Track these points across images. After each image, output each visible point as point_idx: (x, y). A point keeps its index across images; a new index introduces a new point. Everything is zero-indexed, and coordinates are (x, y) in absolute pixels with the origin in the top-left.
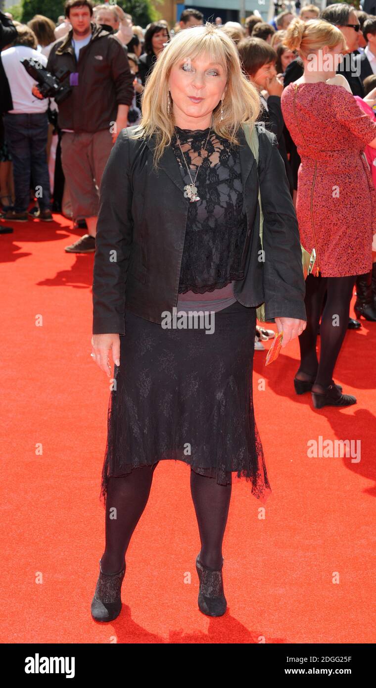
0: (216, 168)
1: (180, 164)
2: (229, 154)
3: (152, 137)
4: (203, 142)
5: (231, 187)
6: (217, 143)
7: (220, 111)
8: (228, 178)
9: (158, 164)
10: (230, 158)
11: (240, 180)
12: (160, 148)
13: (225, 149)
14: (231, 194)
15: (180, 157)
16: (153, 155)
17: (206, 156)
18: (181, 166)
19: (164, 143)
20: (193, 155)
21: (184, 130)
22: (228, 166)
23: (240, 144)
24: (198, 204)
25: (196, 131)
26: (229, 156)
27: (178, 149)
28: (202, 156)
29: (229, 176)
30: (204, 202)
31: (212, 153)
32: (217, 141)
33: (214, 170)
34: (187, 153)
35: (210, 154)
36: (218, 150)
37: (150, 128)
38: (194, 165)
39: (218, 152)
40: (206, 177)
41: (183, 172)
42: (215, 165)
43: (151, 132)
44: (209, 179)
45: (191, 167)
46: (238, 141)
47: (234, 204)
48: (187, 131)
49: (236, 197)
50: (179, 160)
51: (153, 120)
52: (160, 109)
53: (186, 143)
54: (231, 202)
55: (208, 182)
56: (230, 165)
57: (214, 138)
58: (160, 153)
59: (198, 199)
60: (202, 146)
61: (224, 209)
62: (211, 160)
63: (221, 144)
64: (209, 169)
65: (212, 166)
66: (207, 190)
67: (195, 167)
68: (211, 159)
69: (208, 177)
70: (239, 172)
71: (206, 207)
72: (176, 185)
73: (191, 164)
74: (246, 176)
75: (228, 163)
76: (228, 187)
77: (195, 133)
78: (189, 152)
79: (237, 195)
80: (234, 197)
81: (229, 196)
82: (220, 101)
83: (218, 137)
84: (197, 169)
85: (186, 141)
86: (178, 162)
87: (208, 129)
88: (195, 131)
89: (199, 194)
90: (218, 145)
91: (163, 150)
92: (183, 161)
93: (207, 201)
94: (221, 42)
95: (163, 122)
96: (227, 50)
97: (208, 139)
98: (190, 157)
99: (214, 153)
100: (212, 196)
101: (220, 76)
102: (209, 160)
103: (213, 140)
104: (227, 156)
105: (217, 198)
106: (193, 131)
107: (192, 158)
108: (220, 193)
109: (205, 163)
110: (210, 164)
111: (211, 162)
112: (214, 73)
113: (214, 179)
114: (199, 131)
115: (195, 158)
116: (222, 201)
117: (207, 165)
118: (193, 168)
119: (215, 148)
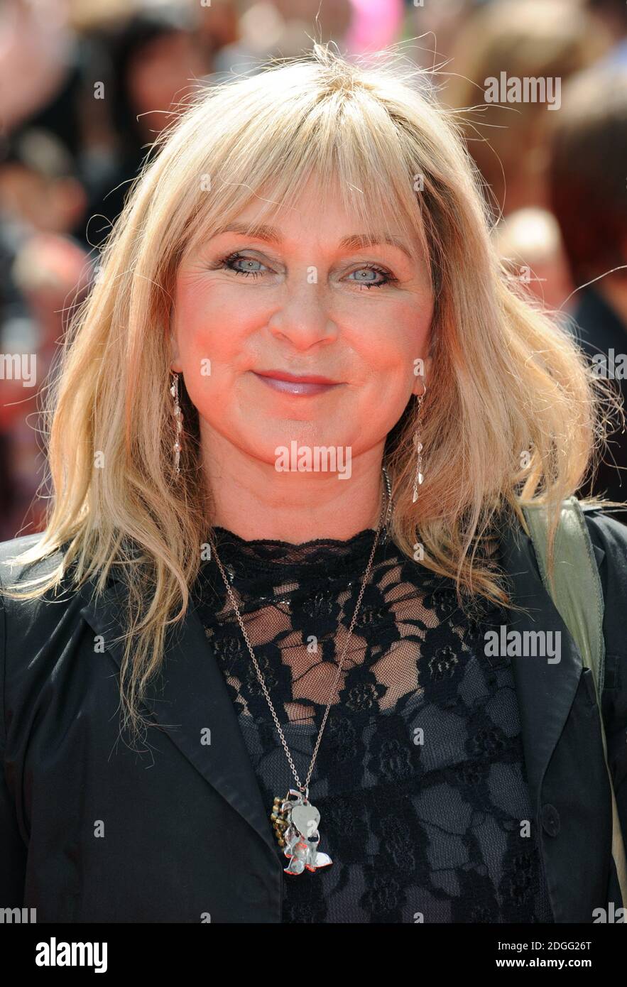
0: (406, 712)
1: (241, 700)
2: (465, 648)
3: (110, 582)
4: (343, 598)
5: (479, 801)
6: (408, 597)
7: (411, 442)
8: (464, 757)
9: (141, 706)
10: (468, 668)
11: (518, 766)
12: (145, 634)
13: (443, 628)
14: (476, 832)
15: (242, 671)
16: (118, 669)
17: (359, 658)
18: (246, 712)
19: (165, 610)
20: (300, 657)
21: (259, 545)
22: (460, 701)
23: (516, 601)
24: (329, 885)
25: (311, 544)
27: (232, 631)
28: (341, 659)
29: (468, 747)
30: (356, 873)
31: (386, 649)
32: (409, 588)
33: (398, 723)
34: (270, 652)
35: (375, 651)
36: (414, 630)
37: (95, 541)
38: (305, 702)
39: (413, 638)
40: (361, 757)
41: (257, 736)
42: (402, 702)
43: (102, 560)
44: (373, 766)
45: (293, 711)
46: (504, 585)
47: (496, 881)
48: (271, 549)
49: (504, 848)
50: (235, 683)
51: (103, 508)
52: (133, 456)
53: (266, 604)
54: (481, 871)
55: (369, 779)
56: (469, 703)
57: (394, 575)
58: (149, 656)
59: (323, 860)
60: (341, 615)
61: (447, 905)
62: (381, 679)
63: (427, 605)
64: (372, 720)
65: (387, 703)
66: (366, 818)
67: (309, 712)
68: (382, 671)
69: (368, 757)
70: (509, 731)
71: (365, 896)
72: (223, 801)
73: (291, 700)
74: (546, 742)
75: (461, 689)
76: (465, 799)
77: (308, 557)
78: (282, 645)
79: (505, 835)
80: (494, 847)
81: (470, 841)
82: (413, 399)
83: (413, 572)
84: (317, 719)
85: (270, 593)
86: (232, 693)
87: (367, 535)
88: (304, 546)
89: (328, 838)
90: (415, 609)
91: (158, 643)
92: (257, 686)
93: (367, 868)
94: (392, 128)
95: (153, 516)
96: (425, 158)
97: (366, 579)
98: (288, 668)
99: (394, 645)
100: (392, 847)
101: (402, 288)
102: (372, 678)
103: (390, 587)
104: (455, 659)
105: (412, 854)
106: (298, 545)
107: (295, 674)
108: (429, 830)
109: (354, 694)
110: (376, 694)
111: (382, 686)
112: (370, 274)
113: (396, 767)
114: (323, 547)
115: (307, 672)
116: (435, 864)
117: (361, 699)
118: (300, 719)
119: (401, 622)
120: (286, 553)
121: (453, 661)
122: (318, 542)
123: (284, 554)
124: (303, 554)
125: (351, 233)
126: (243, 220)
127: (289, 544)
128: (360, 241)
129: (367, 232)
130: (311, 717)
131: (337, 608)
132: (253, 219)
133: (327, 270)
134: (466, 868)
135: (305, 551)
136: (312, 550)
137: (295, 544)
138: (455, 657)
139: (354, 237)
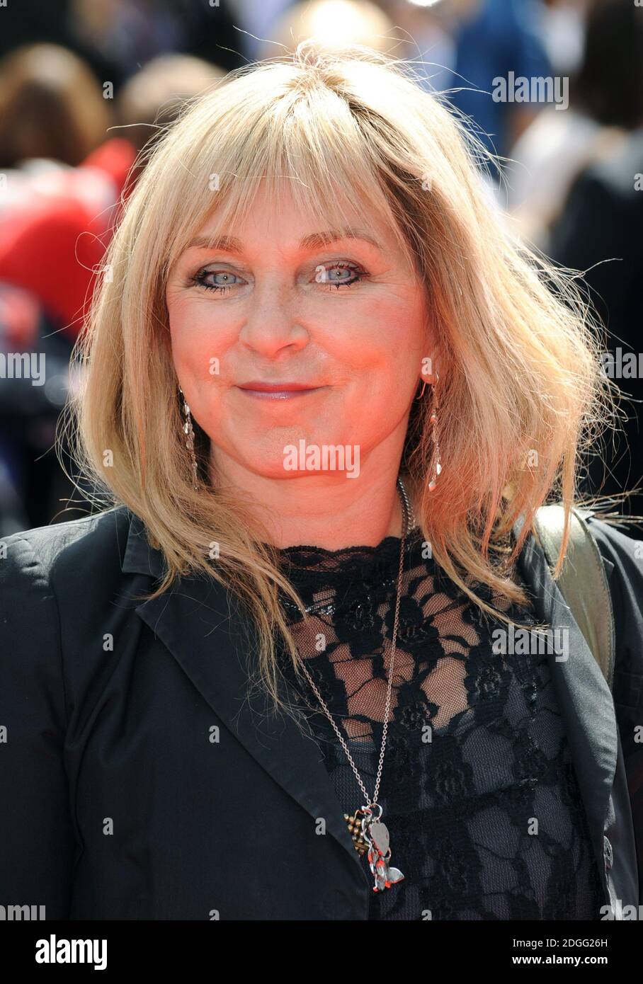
0: (459, 733)
2: (506, 666)
4: (383, 611)
6: (445, 610)
8: (513, 780)
10: (511, 687)
13: (483, 645)
17: (407, 674)
20: (353, 674)
21: (295, 551)
22: (506, 722)
25: (346, 551)
26: (506, 676)
28: (391, 675)
29: (516, 770)
31: (432, 665)
32: (445, 600)
34: (323, 665)
35: (422, 667)
36: (457, 647)
38: (363, 718)
39: (456, 656)
40: (418, 778)
42: (455, 721)
44: (430, 786)
45: (350, 727)
48: (306, 555)
54: (529, 895)
55: (426, 801)
57: (426, 586)
59: (397, 874)
60: (384, 628)
62: (432, 698)
63: (466, 620)
67: (367, 728)
68: (432, 689)
69: (424, 778)
75: (507, 710)
76: (514, 822)
77: (342, 564)
78: (333, 658)
84: (377, 737)
87: (389, 544)
88: (339, 553)
90: (454, 623)
97: (400, 588)
98: (342, 683)
99: (440, 663)
100: (447, 869)
101: (376, 280)
102: (423, 696)
103: (426, 598)
104: (499, 679)
105: (466, 878)
106: (334, 551)
107: (350, 688)
108: (482, 854)
109: (407, 712)
110: (428, 712)
111: (434, 705)
112: (344, 272)
113: (450, 787)
114: (356, 553)
115: (361, 688)
116: (487, 888)
117: (415, 717)
118: (359, 737)
119: (443, 638)
120: (323, 559)
121: (498, 681)
122: (354, 549)
123: (319, 560)
124: (337, 560)
125: (309, 233)
126: (204, 234)
127: (325, 550)
128: (320, 239)
129: (326, 228)
130: (369, 734)
131: (379, 621)
132: (213, 231)
133: (293, 273)
134: (515, 892)
135: (340, 558)
136: (346, 558)
137: (331, 551)
138: (499, 677)
139: (313, 236)
